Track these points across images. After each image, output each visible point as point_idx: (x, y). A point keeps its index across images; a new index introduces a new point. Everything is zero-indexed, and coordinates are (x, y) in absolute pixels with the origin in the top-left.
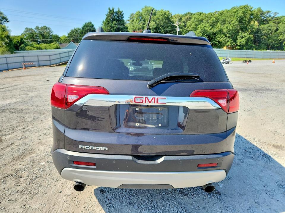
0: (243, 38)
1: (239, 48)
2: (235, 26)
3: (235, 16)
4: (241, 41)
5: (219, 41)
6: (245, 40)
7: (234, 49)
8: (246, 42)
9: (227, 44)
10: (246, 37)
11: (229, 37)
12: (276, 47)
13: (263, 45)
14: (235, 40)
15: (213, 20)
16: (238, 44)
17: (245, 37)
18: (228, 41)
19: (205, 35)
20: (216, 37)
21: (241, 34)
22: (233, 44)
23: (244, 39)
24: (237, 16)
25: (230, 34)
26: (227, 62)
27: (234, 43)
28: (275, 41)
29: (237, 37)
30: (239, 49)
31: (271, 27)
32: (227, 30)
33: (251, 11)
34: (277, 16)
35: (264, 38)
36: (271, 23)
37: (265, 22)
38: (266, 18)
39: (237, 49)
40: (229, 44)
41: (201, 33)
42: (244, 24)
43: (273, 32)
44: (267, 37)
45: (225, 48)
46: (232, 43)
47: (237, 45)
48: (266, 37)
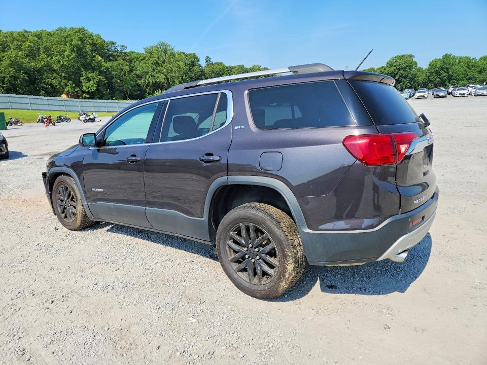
0: (90, 80)
1: (87, 96)
2: (72, 61)
3: (68, 44)
4: (87, 85)
5: (50, 85)
6: (95, 84)
7: (81, 98)
8: (97, 87)
9: (66, 90)
10: (96, 80)
11: (65, 78)
12: (136, 95)
13: (117, 92)
14: (78, 84)
15: (30, 46)
16: (85, 89)
17: (94, 79)
18: (66, 85)
19: (22, 71)
20: (44, 77)
21: (86, 74)
22: (76, 90)
23: (92, 82)
24: (71, 44)
25: (66, 73)
26: (92, 119)
27: (78, 89)
28: (132, 87)
29: (79, 78)
30: (89, 98)
31: (122, 65)
32: (59, 65)
33: (92, 39)
34: (125, 51)
35: (117, 82)
36: (120, 60)
37: (111, 58)
38: (111, 51)
39: (85, 98)
40: (68, 89)
41: (11, 67)
42: (85, 58)
43: (127, 73)
44: (121, 81)
45: (64, 96)
46: (75, 88)
47: (84, 92)
48: (119, 81)
